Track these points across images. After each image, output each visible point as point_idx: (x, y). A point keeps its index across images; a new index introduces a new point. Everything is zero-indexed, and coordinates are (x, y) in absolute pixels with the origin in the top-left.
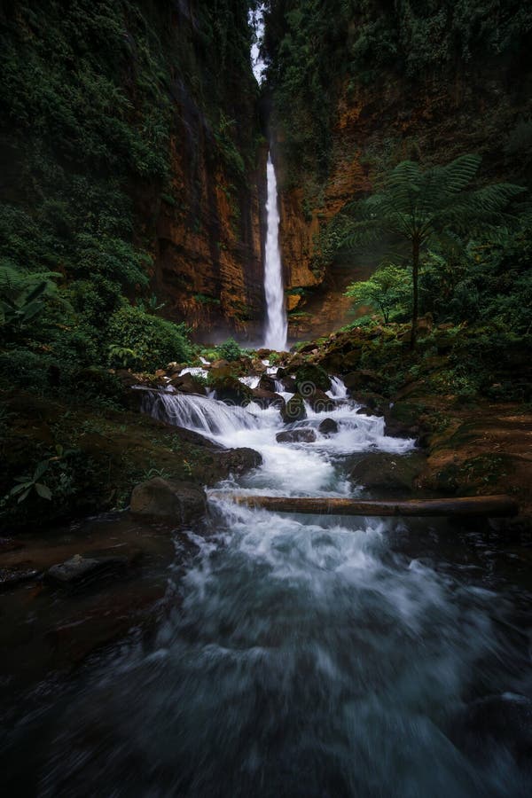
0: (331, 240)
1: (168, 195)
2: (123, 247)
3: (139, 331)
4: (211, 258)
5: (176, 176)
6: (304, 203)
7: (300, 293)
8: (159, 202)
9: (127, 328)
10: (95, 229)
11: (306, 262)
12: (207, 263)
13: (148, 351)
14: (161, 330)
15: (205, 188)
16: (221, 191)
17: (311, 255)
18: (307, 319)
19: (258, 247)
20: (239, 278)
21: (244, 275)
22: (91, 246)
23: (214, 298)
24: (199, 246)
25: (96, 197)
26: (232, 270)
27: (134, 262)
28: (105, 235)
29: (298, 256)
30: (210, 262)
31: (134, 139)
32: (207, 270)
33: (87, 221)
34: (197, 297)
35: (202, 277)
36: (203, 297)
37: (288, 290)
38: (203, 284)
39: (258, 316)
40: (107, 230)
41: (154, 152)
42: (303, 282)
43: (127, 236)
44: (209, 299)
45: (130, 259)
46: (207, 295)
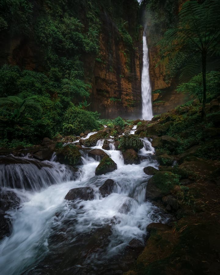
0: (175, 65)
1: (99, 58)
2: (79, 82)
3: (75, 117)
4: (117, 82)
5: (102, 50)
6: (161, 51)
7: (159, 92)
8: (94, 62)
9: (71, 116)
10: (69, 77)
11: (162, 78)
12: (115, 84)
13: (79, 125)
14: (85, 115)
15: (115, 53)
16: (122, 53)
17: (165, 74)
18: (162, 104)
19: (138, 74)
20: (130, 89)
21: (132, 87)
22: (67, 83)
23: (119, 99)
24: (112, 77)
25: (70, 64)
26: (126, 86)
27: (84, 88)
28: (73, 79)
29: (158, 75)
30: (116, 83)
31: (85, 39)
32: (115, 87)
33: (66, 74)
34: (111, 99)
35: (113, 90)
36: (113, 99)
37: (153, 91)
38: (113, 93)
39: (138, 104)
40: (74, 76)
41: (92, 42)
42: (160, 87)
43: (81, 78)
44: (116, 99)
45: (82, 87)
46: (115, 98)
